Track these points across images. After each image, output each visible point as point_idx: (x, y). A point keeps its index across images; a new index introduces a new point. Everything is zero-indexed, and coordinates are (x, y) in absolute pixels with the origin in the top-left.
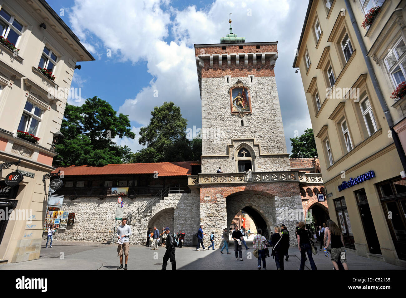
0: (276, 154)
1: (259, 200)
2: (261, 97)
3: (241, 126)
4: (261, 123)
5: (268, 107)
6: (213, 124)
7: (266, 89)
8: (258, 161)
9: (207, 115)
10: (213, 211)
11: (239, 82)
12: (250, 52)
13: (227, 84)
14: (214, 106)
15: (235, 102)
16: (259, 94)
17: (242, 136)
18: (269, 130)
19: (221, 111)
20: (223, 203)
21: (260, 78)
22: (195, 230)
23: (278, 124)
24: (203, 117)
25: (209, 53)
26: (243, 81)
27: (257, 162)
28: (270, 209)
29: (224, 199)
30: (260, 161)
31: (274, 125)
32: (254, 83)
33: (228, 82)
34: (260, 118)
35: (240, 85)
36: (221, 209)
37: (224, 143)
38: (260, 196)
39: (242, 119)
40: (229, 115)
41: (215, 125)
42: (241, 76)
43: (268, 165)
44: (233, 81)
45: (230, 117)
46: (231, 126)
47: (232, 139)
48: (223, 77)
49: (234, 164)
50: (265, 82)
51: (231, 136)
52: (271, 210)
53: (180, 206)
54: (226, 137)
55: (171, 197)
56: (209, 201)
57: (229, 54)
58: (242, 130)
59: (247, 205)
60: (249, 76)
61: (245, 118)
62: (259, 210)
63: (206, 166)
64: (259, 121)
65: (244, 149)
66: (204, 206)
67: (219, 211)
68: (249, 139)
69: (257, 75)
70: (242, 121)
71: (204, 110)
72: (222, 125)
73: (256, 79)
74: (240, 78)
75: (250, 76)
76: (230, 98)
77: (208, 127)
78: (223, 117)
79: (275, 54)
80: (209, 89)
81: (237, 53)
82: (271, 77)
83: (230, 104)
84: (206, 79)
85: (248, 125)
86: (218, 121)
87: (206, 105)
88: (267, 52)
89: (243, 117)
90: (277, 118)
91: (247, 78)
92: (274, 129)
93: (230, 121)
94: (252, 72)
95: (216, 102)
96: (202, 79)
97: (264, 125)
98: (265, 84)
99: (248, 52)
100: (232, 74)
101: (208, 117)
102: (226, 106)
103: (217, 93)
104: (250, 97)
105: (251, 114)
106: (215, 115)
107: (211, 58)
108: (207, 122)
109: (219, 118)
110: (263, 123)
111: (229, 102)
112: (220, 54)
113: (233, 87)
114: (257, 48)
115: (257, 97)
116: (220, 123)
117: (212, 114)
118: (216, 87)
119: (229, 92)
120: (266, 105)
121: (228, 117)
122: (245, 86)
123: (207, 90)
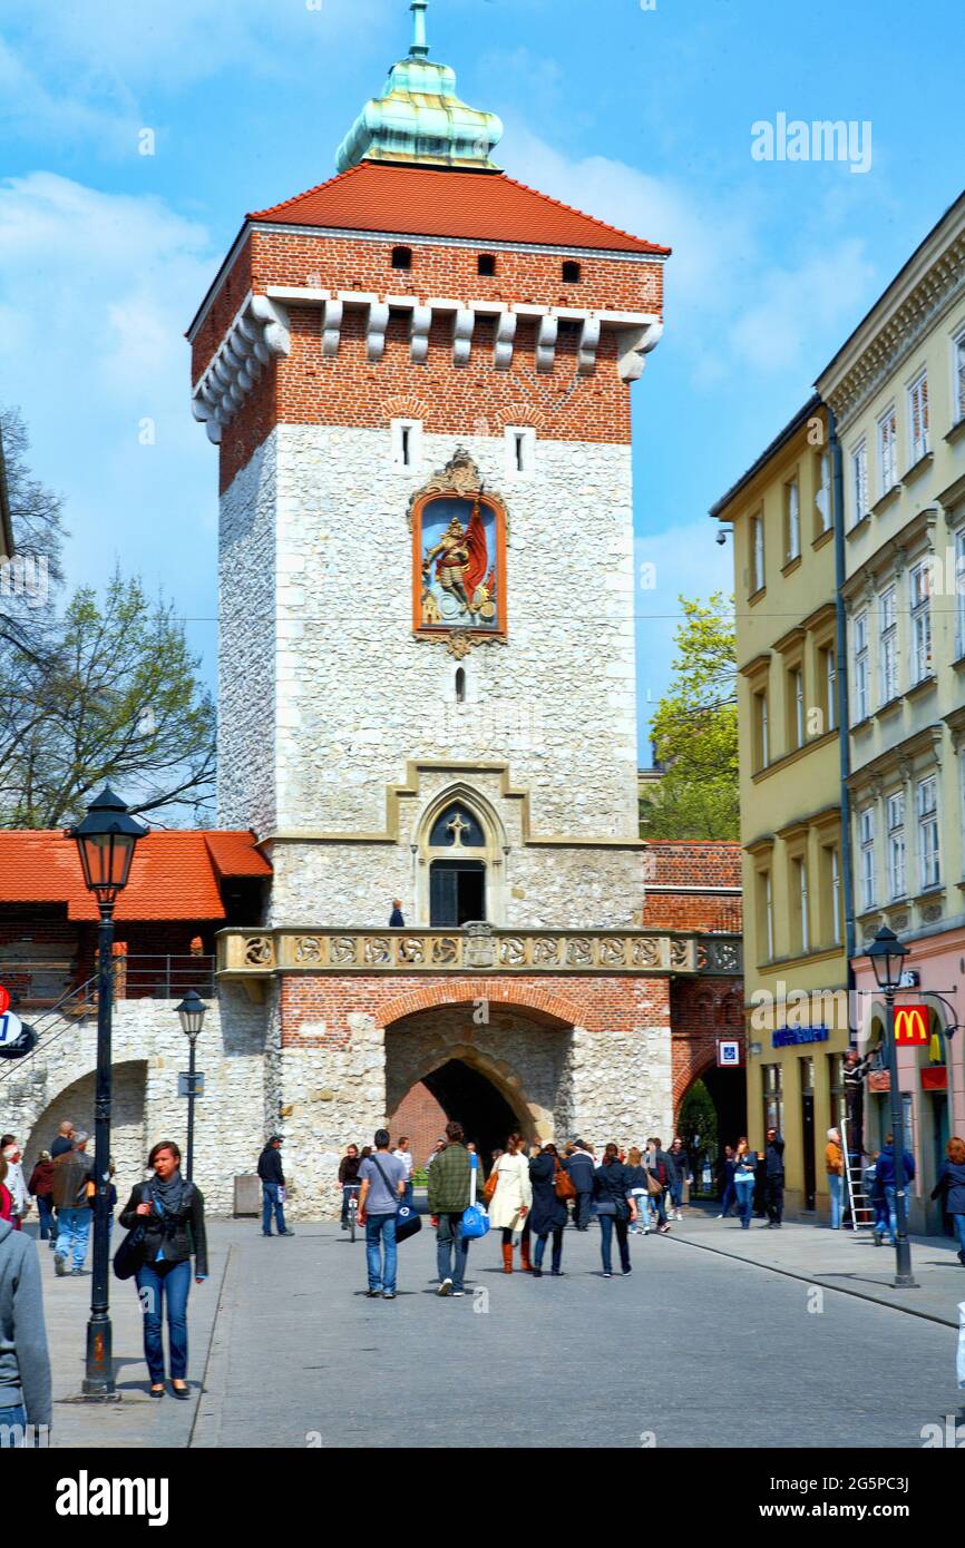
0: (589, 837)
1: (505, 1033)
2: (554, 555)
3: (453, 697)
4: (539, 691)
5: (582, 612)
6: (326, 680)
7: (583, 513)
8: (518, 870)
9: (301, 633)
10: (334, 1082)
11: (460, 462)
12: (528, 301)
13: (400, 468)
14: (335, 589)
15: (432, 570)
16: (543, 538)
17: (455, 750)
18: (574, 725)
19: (369, 614)
20: (371, 1047)
21: (557, 448)
22: (242, 1153)
23: (613, 700)
24: (280, 644)
25: (321, 284)
26: (476, 460)
27: (510, 875)
28: (548, 1072)
29: (380, 1035)
30: (522, 870)
31: (598, 701)
32: (526, 475)
33: (406, 462)
34: (540, 664)
35: (463, 484)
36: (367, 1071)
37: (373, 777)
38: (510, 1016)
39: (458, 665)
40: (401, 638)
41: (336, 684)
42: (472, 429)
43: (555, 888)
44: (432, 451)
45: (408, 650)
46: (410, 698)
47: (412, 757)
48: (387, 425)
49: (413, 877)
50: (582, 471)
51: (405, 744)
52: (550, 1076)
53: (173, 1053)
54: (382, 750)
55: (130, 1016)
56: (321, 1041)
57: (423, 297)
59: (456, 1055)
60: (511, 431)
61: (474, 661)
62: (503, 1078)
63: (296, 882)
64: (534, 682)
65: (458, 807)
66: (298, 1061)
67: (358, 1080)
68: (483, 761)
69: (545, 433)
70: (460, 675)
71: (289, 608)
72: (371, 690)
73: (542, 454)
74: (468, 438)
75: (516, 434)
76: (410, 549)
77: (305, 698)
78: (374, 646)
79: (648, 325)
80: (314, 492)
81: (462, 296)
82: (615, 445)
83: (410, 583)
84: (298, 428)
85: (484, 695)
86: (349, 665)
87: (300, 579)
88: (610, 307)
89: (467, 657)
90: (613, 669)
91: (499, 442)
92: (596, 723)
93: (404, 671)
94: (528, 407)
95: (343, 568)
96: (282, 430)
97: (553, 702)
98: (580, 482)
99: (517, 298)
100: (427, 414)
101: (304, 646)
102: (392, 592)
103: (350, 515)
104: (504, 552)
105: (502, 640)
106: (339, 634)
107: (334, 311)
108: (299, 671)
109: (356, 651)
110: (550, 690)
111: (406, 572)
112: (380, 297)
113: (428, 491)
114: (564, 281)
115: (535, 554)
116: (363, 676)
117: (327, 631)
118: (349, 481)
119: (407, 513)
120: (572, 600)
121: (398, 649)
122: (486, 489)
123: (303, 495)
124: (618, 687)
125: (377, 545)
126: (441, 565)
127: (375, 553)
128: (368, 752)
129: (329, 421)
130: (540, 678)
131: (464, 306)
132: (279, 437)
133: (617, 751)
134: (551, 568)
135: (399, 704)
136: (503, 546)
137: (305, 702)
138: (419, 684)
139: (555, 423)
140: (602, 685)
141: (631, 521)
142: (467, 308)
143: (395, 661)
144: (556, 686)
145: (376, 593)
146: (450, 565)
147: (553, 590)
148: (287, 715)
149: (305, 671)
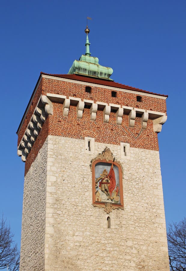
2: (137, 182)
3: (106, 226)
4: (135, 226)
5: (147, 201)
6: (62, 218)
7: (145, 170)
9: (55, 202)
11: (106, 151)
12: (127, 105)
13: (88, 152)
14: (66, 188)
15: (98, 184)
16: (134, 177)
18: (147, 238)
19: (78, 197)
21: (137, 150)
23: (159, 231)
24: (48, 205)
25: (64, 94)
26: (112, 152)
31: (154, 231)
32: (128, 157)
33: (89, 150)
34: (135, 217)
35: (108, 159)
39: (108, 216)
40: (88, 206)
41: (66, 220)
42: (110, 142)
44: (97, 148)
45: (90, 209)
46: (92, 226)
48: (84, 138)
50: (144, 158)
57: (95, 101)
58: (108, 235)
61: (113, 215)
64: (133, 223)
69: (132, 145)
70: (108, 219)
71: (51, 193)
72: (78, 223)
73: (132, 152)
74: (109, 144)
75: (123, 145)
76: (91, 177)
77: (55, 224)
78: (80, 208)
79: (163, 116)
80: (59, 157)
81: (107, 102)
82: (154, 151)
83: (91, 188)
84: (55, 137)
85: (117, 227)
86: (71, 214)
87: (55, 184)
88: (151, 110)
89: (111, 213)
90: (158, 220)
91: (119, 147)
92: (154, 238)
93: (90, 217)
94: (127, 138)
95: (69, 182)
96: (50, 137)
97: (139, 230)
98: (144, 161)
99: (124, 104)
100: (96, 136)
101: (56, 206)
102: (86, 190)
103: (71, 165)
104: (122, 181)
105: (122, 208)
106: (67, 203)
107: (67, 102)
108: (54, 215)
109: (73, 209)
110: (139, 226)
111: (90, 184)
112: (82, 99)
113: (97, 159)
114: (137, 101)
115: (132, 182)
116: (75, 218)
117: (63, 202)
118: (71, 155)
119: (90, 165)
120: (144, 197)
121: (87, 209)
122: (115, 160)
123: (56, 157)
124: (160, 226)
125: (80, 175)
126: (101, 183)
127: (80, 178)
128: (78, 244)
129: (65, 136)
130: (135, 222)
131: (108, 105)
132: (49, 139)
133: (161, 248)
134: (136, 186)
135: (88, 228)
136: (121, 178)
137: (55, 225)
138: (95, 221)
139: (135, 143)
140: (155, 225)
141: (160, 174)
142: (109, 105)
143: (87, 213)
144: (140, 225)
145: (80, 190)
146: (104, 183)
147: (138, 193)
148: (49, 230)
149: (56, 215)
